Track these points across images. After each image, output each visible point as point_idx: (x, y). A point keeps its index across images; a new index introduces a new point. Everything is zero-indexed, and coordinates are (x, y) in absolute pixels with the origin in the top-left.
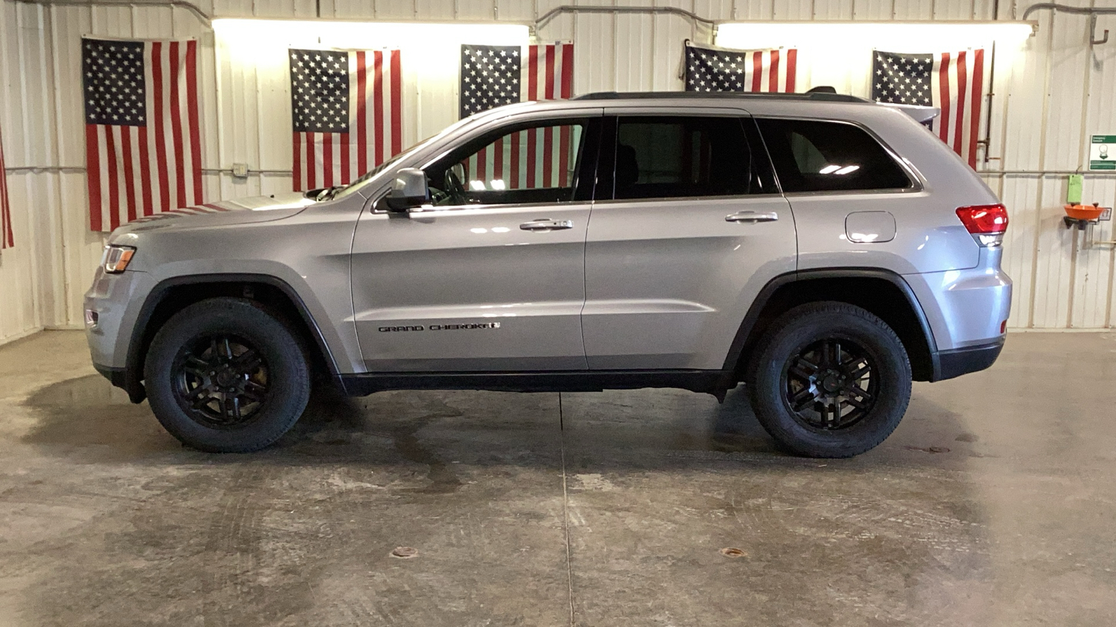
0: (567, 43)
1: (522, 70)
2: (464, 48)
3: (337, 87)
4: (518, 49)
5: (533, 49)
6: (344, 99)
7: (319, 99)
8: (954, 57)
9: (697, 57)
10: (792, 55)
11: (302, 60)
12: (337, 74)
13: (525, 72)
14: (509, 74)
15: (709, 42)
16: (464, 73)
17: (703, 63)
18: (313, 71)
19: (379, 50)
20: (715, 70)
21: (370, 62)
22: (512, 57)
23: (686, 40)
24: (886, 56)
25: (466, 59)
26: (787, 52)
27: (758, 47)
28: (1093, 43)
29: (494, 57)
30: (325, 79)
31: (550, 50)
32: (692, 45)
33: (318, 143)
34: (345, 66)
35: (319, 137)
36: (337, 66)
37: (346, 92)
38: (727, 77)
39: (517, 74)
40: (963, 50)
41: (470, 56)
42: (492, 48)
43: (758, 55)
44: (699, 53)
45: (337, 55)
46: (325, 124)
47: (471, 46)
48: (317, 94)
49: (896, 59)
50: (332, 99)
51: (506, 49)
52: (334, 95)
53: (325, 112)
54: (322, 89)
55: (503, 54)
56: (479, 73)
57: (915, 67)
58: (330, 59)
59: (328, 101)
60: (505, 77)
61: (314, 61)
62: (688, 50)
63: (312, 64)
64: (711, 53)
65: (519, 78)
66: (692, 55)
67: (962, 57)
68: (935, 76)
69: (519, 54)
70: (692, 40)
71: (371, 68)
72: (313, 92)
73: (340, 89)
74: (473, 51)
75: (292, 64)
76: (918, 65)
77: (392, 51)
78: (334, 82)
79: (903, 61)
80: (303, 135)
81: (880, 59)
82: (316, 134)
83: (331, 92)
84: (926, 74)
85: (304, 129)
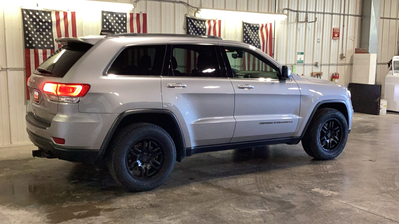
0: (144, 13)
1: (127, 23)
2: (103, 12)
3: (47, 27)
4: (126, 14)
5: (132, 15)
6: (50, 34)
7: (38, 33)
8: (265, 25)
9: (190, 21)
10: (220, 22)
11: (29, 14)
12: (46, 22)
13: (128, 24)
14: (122, 25)
15: (193, 15)
16: (103, 23)
17: (192, 24)
18: (34, 20)
19: (66, 11)
20: (197, 27)
21: (61, 16)
22: (123, 17)
23: (186, 14)
24: (246, 24)
25: (104, 17)
26: (218, 21)
27: (209, 18)
28: (298, 22)
29: (115, 17)
30: (41, 24)
31: (138, 15)
32: (189, 16)
33: (41, 54)
34: (50, 18)
35: (40, 51)
36: (46, 18)
37: (51, 30)
38: (200, 29)
39: (125, 25)
40: (266, 23)
41: (106, 16)
42: (115, 13)
43: (209, 21)
44: (191, 19)
45: (46, 13)
46: (43, 45)
47: (106, 12)
48: (37, 31)
49: (249, 25)
50: (44, 33)
51: (121, 14)
52: (45, 31)
53: (42, 40)
54: (39, 28)
55: (120, 16)
56: (110, 24)
57: (254, 28)
58: (43, 14)
59: (42, 34)
60: (121, 26)
61: (36, 15)
62: (187, 18)
63: (34, 17)
64: (195, 20)
65: (126, 27)
66: (189, 20)
67: (266, 25)
68: (259, 31)
69: (126, 16)
70: (188, 14)
71: (62, 19)
72: (35, 30)
73: (48, 28)
74: (107, 14)
75: (23, 16)
76: (255, 27)
77: (71, 12)
78: (45, 25)
79: (251, 26)
80: (32, 51)
81: (245, 25)
82: (39, 50)
83: (44, 30)
84: (257, 31)
85: (33, 48)
